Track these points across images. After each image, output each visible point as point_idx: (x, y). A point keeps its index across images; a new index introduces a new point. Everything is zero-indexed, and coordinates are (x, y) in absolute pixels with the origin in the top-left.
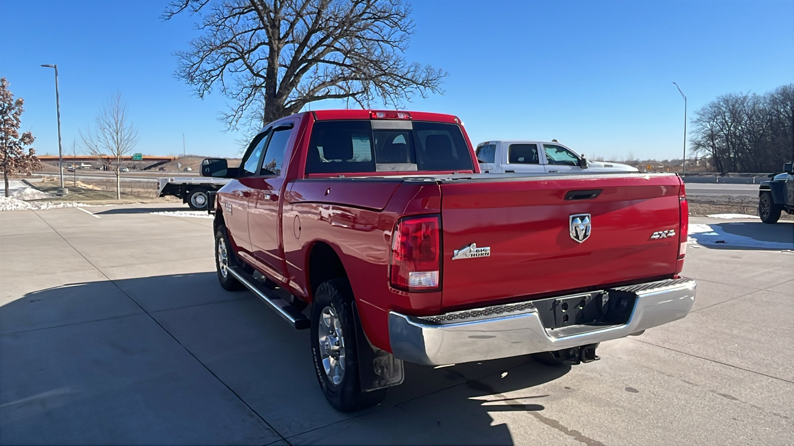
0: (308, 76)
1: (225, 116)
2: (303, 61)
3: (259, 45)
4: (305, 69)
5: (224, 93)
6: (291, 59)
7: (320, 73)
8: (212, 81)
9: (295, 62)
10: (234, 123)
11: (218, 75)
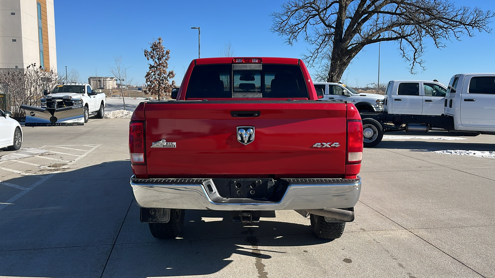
0: (368, 24)
1: (305, 57)
2: (364, 13)
3: (332, 3)
4: (365, 19)
5: (307, 40)
6: (355, 12)
7: (380, 21)
8: (299, 32)
9: (358, 14)
10: (311, 62)
11: (303, 28)
